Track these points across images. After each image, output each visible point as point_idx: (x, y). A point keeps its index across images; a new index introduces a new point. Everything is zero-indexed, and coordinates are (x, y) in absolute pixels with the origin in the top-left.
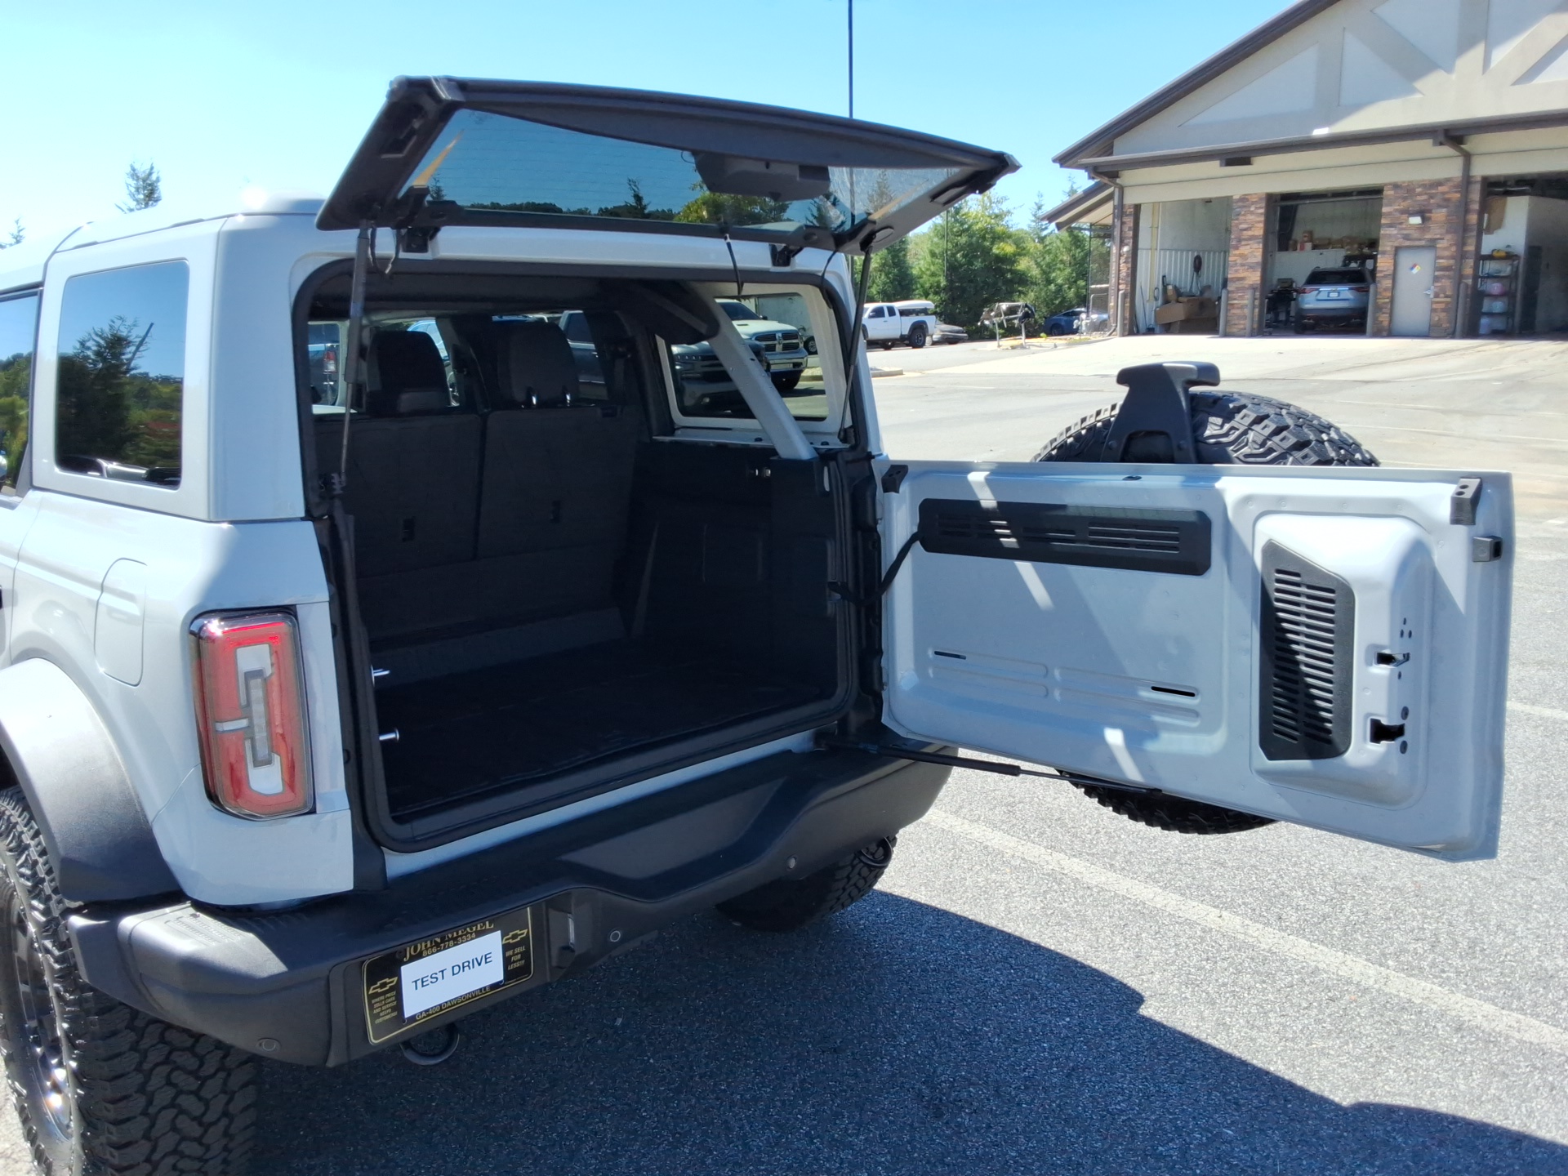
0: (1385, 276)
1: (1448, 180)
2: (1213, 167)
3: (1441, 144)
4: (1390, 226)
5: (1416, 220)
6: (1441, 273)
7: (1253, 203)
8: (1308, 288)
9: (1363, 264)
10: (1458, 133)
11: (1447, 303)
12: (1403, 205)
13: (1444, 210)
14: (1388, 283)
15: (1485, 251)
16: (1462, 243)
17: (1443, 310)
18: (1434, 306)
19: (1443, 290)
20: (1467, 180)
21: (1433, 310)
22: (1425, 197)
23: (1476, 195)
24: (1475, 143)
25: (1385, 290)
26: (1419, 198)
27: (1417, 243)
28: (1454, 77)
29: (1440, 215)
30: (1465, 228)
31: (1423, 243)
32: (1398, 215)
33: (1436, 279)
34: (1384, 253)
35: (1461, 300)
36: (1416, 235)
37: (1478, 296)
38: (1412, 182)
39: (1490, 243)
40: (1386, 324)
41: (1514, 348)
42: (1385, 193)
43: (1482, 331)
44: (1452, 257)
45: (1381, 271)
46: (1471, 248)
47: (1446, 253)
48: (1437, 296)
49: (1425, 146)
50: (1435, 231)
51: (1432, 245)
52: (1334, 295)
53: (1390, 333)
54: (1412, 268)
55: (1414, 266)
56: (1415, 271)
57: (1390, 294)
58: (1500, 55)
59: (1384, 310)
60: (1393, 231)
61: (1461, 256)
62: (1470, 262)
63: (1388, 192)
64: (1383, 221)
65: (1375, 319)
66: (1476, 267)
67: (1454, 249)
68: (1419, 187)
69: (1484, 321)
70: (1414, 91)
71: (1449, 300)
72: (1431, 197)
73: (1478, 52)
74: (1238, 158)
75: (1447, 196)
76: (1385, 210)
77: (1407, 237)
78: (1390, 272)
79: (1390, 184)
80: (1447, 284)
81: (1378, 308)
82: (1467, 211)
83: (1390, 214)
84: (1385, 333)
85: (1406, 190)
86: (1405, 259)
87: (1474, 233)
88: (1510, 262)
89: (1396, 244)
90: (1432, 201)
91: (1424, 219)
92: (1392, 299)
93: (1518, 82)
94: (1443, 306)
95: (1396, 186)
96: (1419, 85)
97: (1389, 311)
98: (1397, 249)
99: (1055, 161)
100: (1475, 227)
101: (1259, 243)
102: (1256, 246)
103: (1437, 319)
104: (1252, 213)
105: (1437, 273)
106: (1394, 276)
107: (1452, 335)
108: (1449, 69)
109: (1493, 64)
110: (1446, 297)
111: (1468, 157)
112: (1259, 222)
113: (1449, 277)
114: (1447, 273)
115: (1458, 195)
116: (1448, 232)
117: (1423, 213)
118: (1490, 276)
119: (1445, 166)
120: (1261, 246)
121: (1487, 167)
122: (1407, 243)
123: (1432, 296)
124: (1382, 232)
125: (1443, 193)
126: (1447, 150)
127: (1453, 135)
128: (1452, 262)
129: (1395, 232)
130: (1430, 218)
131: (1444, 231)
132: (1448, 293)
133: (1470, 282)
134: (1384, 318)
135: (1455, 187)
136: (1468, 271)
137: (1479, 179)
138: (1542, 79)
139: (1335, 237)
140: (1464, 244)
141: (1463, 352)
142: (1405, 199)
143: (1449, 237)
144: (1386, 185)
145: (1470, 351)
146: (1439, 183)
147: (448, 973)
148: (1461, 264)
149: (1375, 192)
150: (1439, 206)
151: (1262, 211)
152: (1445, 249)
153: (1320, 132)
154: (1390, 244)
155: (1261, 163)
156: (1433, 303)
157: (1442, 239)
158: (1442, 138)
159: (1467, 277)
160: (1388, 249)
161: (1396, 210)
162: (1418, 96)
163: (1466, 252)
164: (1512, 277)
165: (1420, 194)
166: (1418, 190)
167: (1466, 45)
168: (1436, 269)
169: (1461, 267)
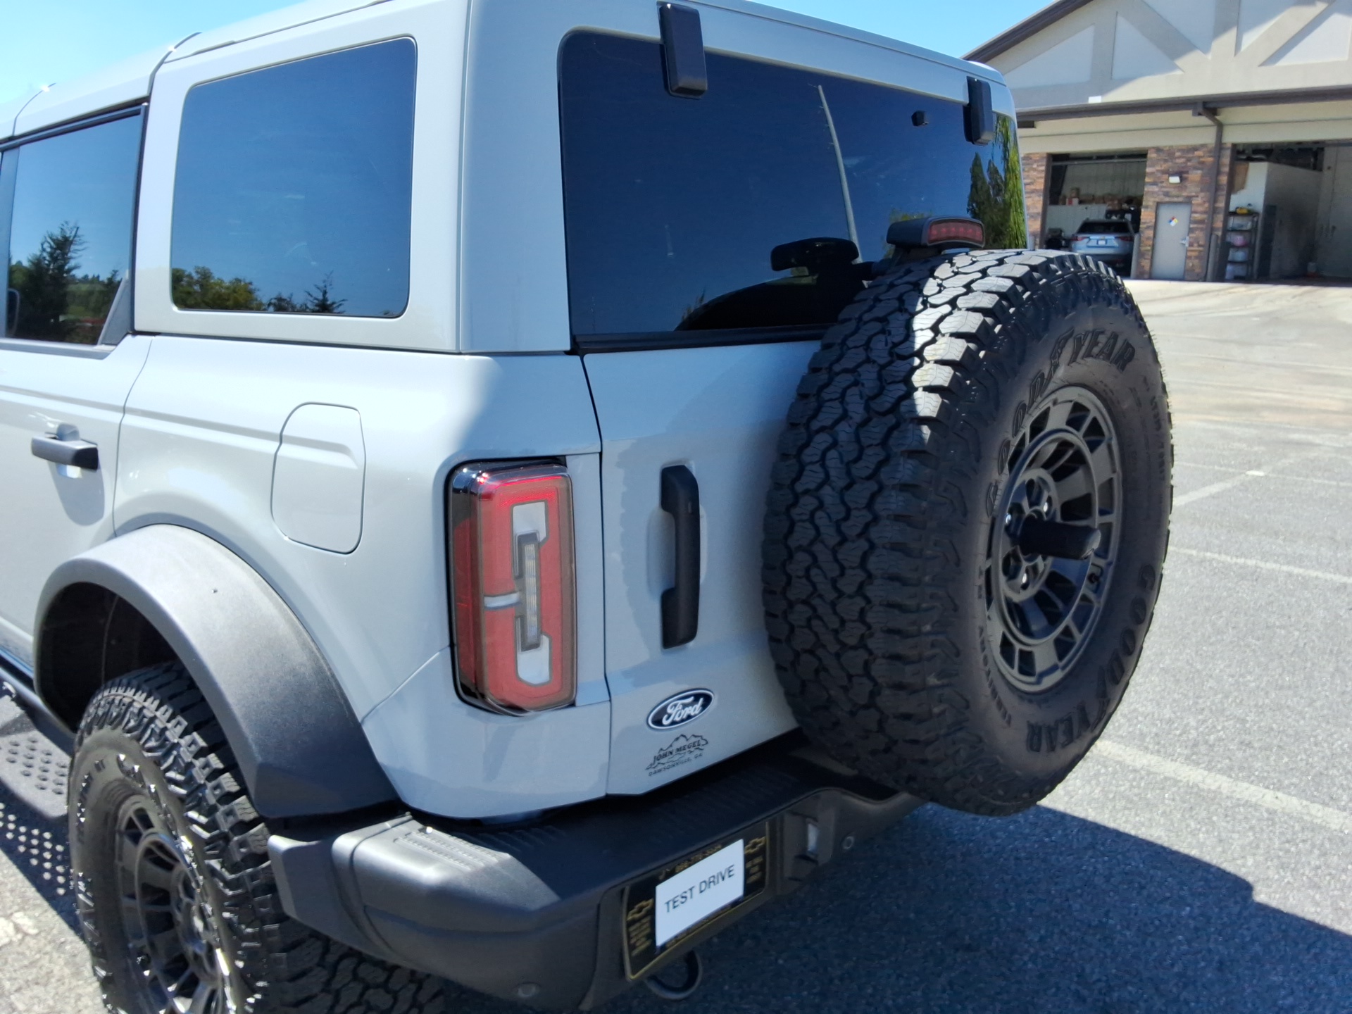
0: (1148, 228)
1: (1203, 146)
3: (1200, 114)
4: (1154, 184)
5: (1175, 180)
6: (1195, 226)
7: (1036, 161)
8: (1080, 236)
10: (1211, 106)
11: (1200, 251)
12: (1164, 166)
13: (1199, 172)
14: (1150, 233)
15: (1232, 209)
16: (1213, 201)
17: (1196, 257)
18: (1189, 254)
19: (1197, 240)
20: (1220, 145)
21: (1188, 258)
22: (1182, 160)
23: (1226, 159)
24: (1226, 115)
25: (1148, 238)
26: (1178, 161)
27: (1175, 199)
28: (1209, 57)
29: (1195, 175)
30: (1217, 188)
31: (1180, 199)
32: (1159, 175)
33: (1191, 231)
34: (1147, 207)
35: (1212, 249)
36: (1174, 192)
37: (1226, 247)
38: (1172, 146)
39: (1237, 201)
40: (1147, 268)
41: (1259, 291)
42: (1149, 156)
43: (1227, 276)
44: (1205, 212)
45: (1145, 223)
46: (1221, 204)
47: (1200, 209)
48: (1191, 245)
49: (1186, 116)
50: (1192, 189)
51: (1188, 201)
52: (1102, 243)
53: (1151, 276)
54: (1170, 221)
55: (1173, 219)
56: (1174, 223)
57: (1151, 243)
58: (1250, 38)
59: (1147, 257)
60: (1155, 189)
61: (1213, 211)
62: (1220, 218)
63: (1152, 155)
64: (1147, 180)
65: (1138, 263)
66: (1225, 222)
67: (1207, 205)
68: (1179, 150)
69: (1229, 268)
70: (1175, 67)
71: (1201, 249)
72: (1189, 160)
73: (1231, 36)
74: (1027, 121)
75: (1202, 160)
76: (1148, 170)
77: (1167, 194)
78: (1152, 224)
79: (1153, 148)
80: (1200, 235)
81: (1141, 255)
82: (1218, 173)
83: (1152, 173)
84: (1146, 276)
85: (1168, 153)
86: (1165, 213)
87: (1224, 192)
88: (1250, 218)
89: (1158, 200)
90: (1189, 164)
91: (1182, 179)
92: (1153, 246)
93: (1263, 64)
94: (1196, 254)
95: (1158, 150)
96: (1179, 62)
97: (1149, 257)
98: (1158, 205)
100: (1225, 188)
101: (1039, 196)
102: (1037, 198)
103: (1191, 265)
104: (1035, 170)
105: (1192, 226)
106: (1155, 228)
107: (1204, 279)
108: (1206, 50)
109: (1244, 47)
110: (1199, 246)
111: (1220, 127)
112: (1041, 177)
113: (1202, 229)
114: (1200, 226)
115: (1211, 159)
116: (1202, 191)
117: (1180, 174)
118: (1234, 230)
119: (1200, 134)
120: (1041, 198)
121: (1235, 136)
122: (1167, 199)
123: (1187, 245)
124: (1146, 189)
125: (1200, 157)
126: (1204, 120)
127: (1209, 107)
128: (1205, 216)
129: (1157, 189)
130: (1187, 178)
131: (1198, 189)
132: (1201, 243)
133: (1220, 233)
134: (1146, 264)
135: (1210, 152)
136: (1219, 224)
137: (1229, 145)
138: (1283, 63)
139: (1099, 193)
140: (1215, 201)
141: (1216, 293)
142: (1166, 161)
143: (1202, 194)
144: (1150, 148)
145: (1222, 292)
146: (1195, 149)
147: (696, 891)
148: (1213, 218)
149: (1141, 155)
150: (1195, 168)
151: (1043, 168)
152: (1198, 205)
153: (1095, 100)
154: (1152, 199)
155: (1043, 127)
156: (1187, 251)
157: (1197, 196)
158: (1200, 109)
159: (1218, 229)
160: (1151, 204)
161: (1158, 171)
162: (1178, 73)
163: (1217, 208)
164: (1253, 231)
165: (1179, 157)
166: (1178, 154)
167: (1220, 28)
168: (1191, 222)
169: (1212, 221)
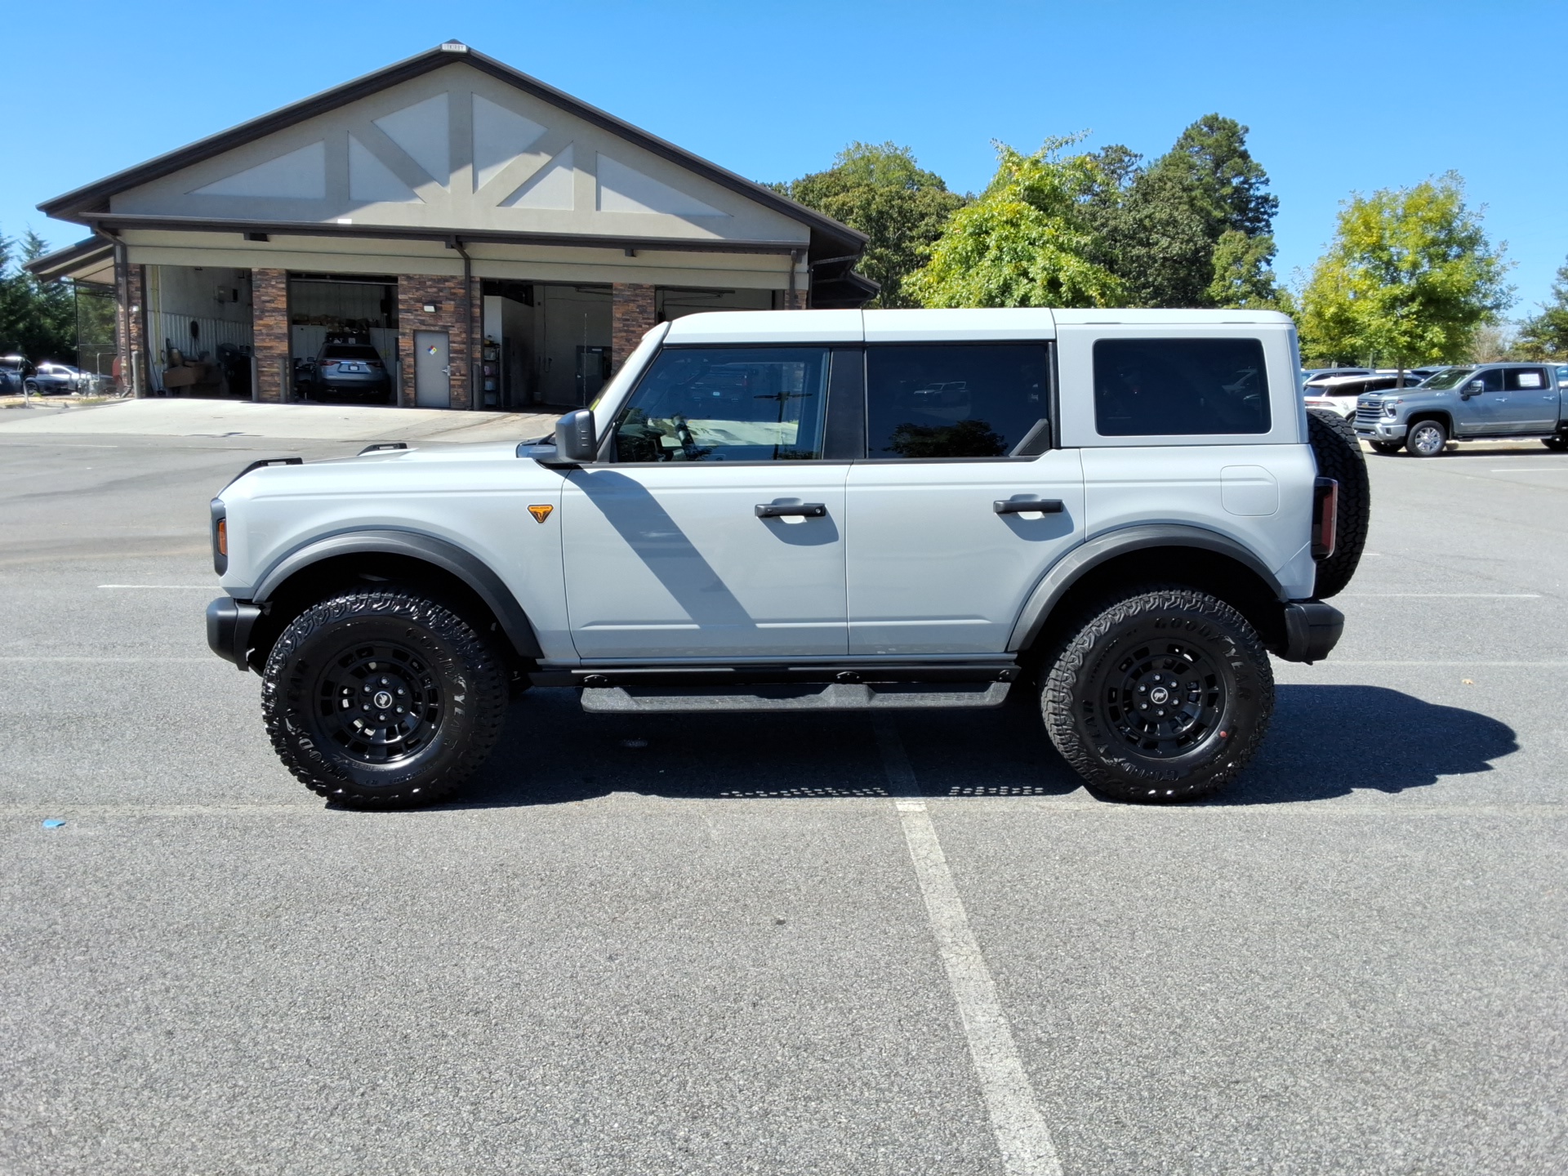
0: (408, 355)
1: (453, 277)
2: (237, 239)
3: (452, 247)
4: (408, 311)
5: (430, 309)
6: (455, 355)
7: (273, 277)
8: (329, 361)
9: (345, 341)
10: (462, 240)
11: (463, 381)
12: (417, 294)
13: (452, 303)
14: (410, 360)
15: (485, 340)
16: (470, 331)
17: (460, 386)
18: (452, 382)
19: (458, 370)
20: (469, 278)
21: (451, 387)
22: (435, 290)
23: (476, 291)
24: (475, 249)
25: (409, 366)
26: (429, 290)
27: (432, 328)
28: (448, 189)
29: (449, 306)
30: (472, 320)
31: (437, 328)
32: (412, 302)
33: (451, 360)
34: (404, 334)
35: (475, 379)
36: (431, 321)
38: (422, 275)
40: (412, 396)
42: (399, 282)
44: (463, 343)
45: (404, 351)
46: (477, 335)
47: (458, 339)
48: (453, 374)
49: (438, 248)
50: (447, 320)
51: (445, 331)
52: (354, 368)
53: (416, 404)
54: (430, 350)
55: (432, 347)
56: (433, 352)
57: (412, 371)
58: (487, 177)
59: (410, 384)
60: (410, 316)
61: (471, 342)
62: (478, 348)
63: (402, 282)
64: (400, 307)
65: (403, 391)
66: (482, 353)
67: (464, 335)
68: (429, 280)
70: (416, 196)
71: (464, 378)
72: (440, 290)
73: (467, 171)
74: (258, 233)
75: (453, 291)
76: (401, 297)
77: (422, 322)
78: (412, 352)
79: (403, 275)
80: (461, 365)
81: (405, 383)
82: (472, 305)
83: (405, 301)
84: (413, 405)
85: (419, 282)
86: (423, 341)
87: (479, 324)
88: (493, 349)
89: (414, 328)
90: (441, 294)
91: (436, 308)
92: (415, 373)
93: (500, 205)
94: (459, 383)
95: (409, 278)
96: (418, 191)
97: (413, 385)
98: (415, 332)
99: (42, 208)
100: (479, 319)
101: (283, 315)
102: (281, 318)
103: (456, 393)
104: (273, 286)
105: (451, 355)
106: (415, 355)
107: (471, 408)
108: (444, 182)
109: (480, 187)
110: (461, 375)
111: (468, 260)
112: (283, 296)
113: (462, 359)
114: (460, 356)
115: (463, 291)
116: (457, 322)
117: (435, 303)
118: (488, 361)
119: (451, 265)
120: (286, 318)
121: (481, 271)
122: (424, 328)
123: (449, 374)
124: (400, 316)
125: (451, 288)
126: (455, 253)
127: (458, 239)
128: (463, 346)
129: (412, 317)
130: (441, 308)
131: (454, 320)
132: (463, 372)
133: (479, 364)
134: (410, 391)
135: (461, 283)
136: (478, 355)
137: (478, 279)
138: (517, 206)
140: (472, 332)
142: (418, 290)
143: (458, 325)
144: (400, 275)
146: (445, 279)
148: (471, 349)
149: (394, 279)
150: (448, 299)
151: (283, 286)
152: (456, 335)
153: (344, 221)
154: (409, 327)
155: (277, 241)
156: (450, 380)
157: (454, 327)
158: (454, 242)
159: (476, 360)
160: (408, 331)
161: (411, 298)
162: (418, 202)
163: (474, 339)
164: (496, 362)
165: (431, 287)
166: (429, 283)
167: (456, 164)
168: (450, 352)
169: (470, 352)
